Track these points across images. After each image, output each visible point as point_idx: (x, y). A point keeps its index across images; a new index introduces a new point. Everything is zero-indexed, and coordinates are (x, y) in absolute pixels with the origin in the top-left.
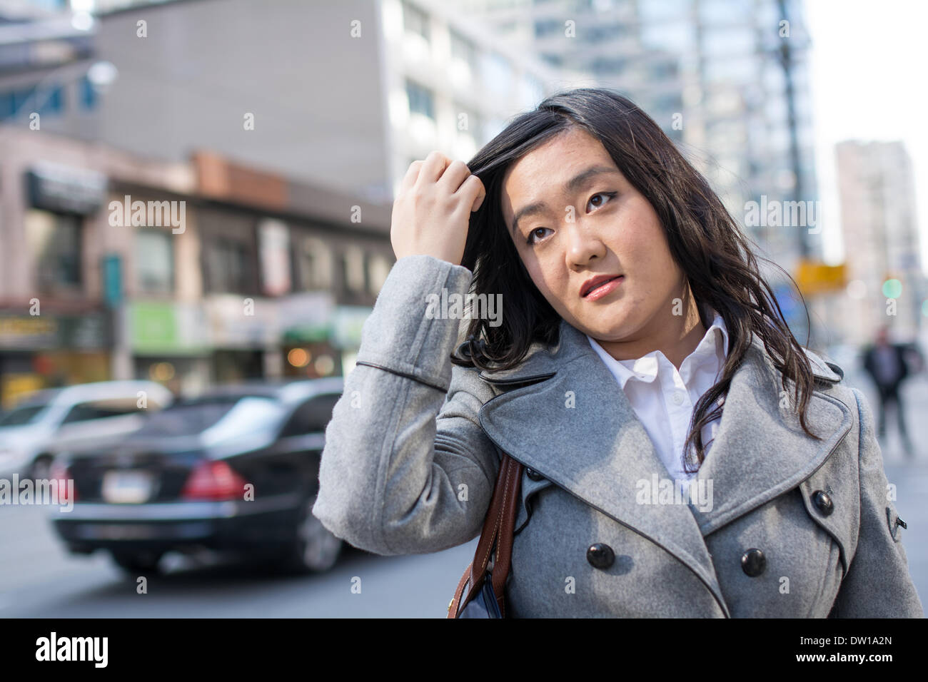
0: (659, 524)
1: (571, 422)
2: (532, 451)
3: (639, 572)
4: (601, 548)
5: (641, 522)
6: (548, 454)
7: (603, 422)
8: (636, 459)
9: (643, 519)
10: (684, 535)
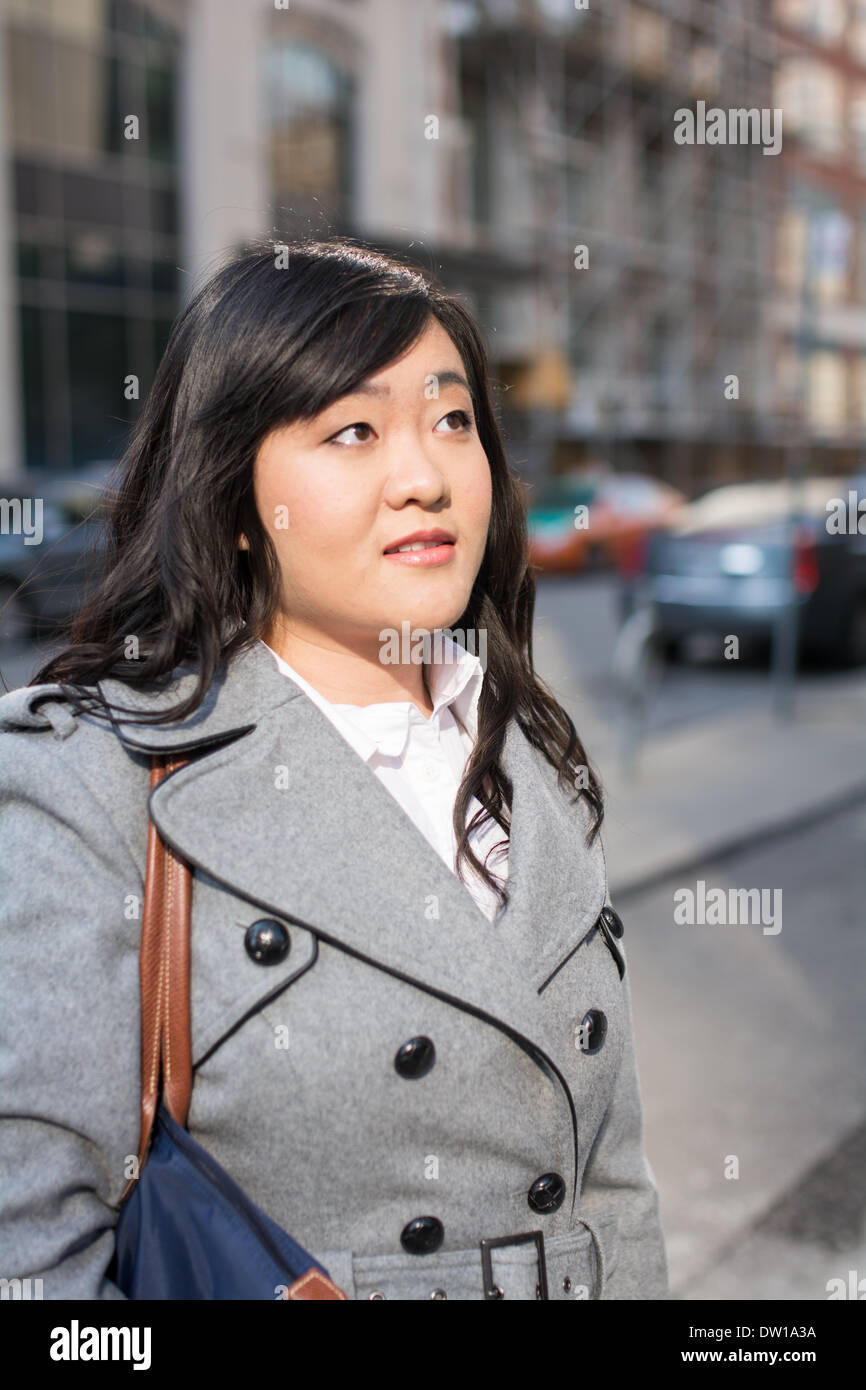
0: (488, 986)
1: (308, 819)
2: (267, 875)
3: (462, 1068)
4: (419, 1042)
5: (464, 987)
6: (296, 882)
7: (364, 819)
8: (432, 882)
9: (465, 981)
10: (522, 998)
